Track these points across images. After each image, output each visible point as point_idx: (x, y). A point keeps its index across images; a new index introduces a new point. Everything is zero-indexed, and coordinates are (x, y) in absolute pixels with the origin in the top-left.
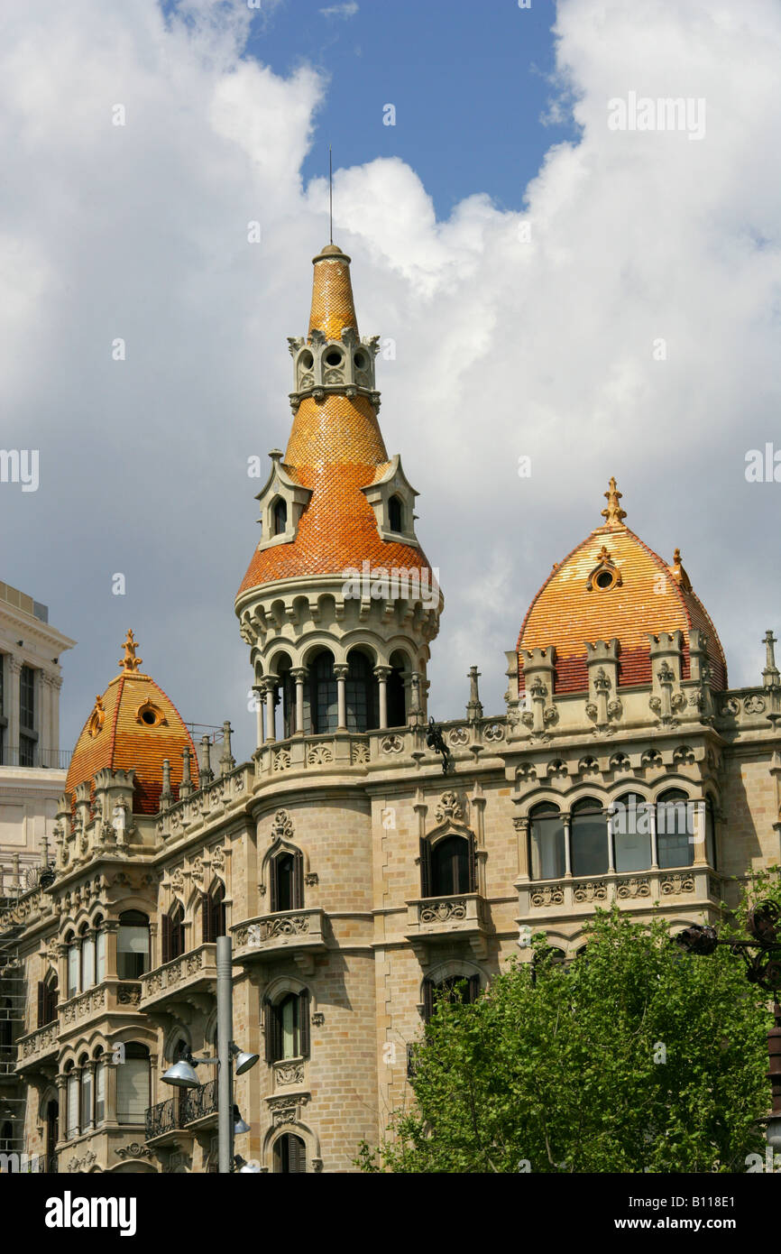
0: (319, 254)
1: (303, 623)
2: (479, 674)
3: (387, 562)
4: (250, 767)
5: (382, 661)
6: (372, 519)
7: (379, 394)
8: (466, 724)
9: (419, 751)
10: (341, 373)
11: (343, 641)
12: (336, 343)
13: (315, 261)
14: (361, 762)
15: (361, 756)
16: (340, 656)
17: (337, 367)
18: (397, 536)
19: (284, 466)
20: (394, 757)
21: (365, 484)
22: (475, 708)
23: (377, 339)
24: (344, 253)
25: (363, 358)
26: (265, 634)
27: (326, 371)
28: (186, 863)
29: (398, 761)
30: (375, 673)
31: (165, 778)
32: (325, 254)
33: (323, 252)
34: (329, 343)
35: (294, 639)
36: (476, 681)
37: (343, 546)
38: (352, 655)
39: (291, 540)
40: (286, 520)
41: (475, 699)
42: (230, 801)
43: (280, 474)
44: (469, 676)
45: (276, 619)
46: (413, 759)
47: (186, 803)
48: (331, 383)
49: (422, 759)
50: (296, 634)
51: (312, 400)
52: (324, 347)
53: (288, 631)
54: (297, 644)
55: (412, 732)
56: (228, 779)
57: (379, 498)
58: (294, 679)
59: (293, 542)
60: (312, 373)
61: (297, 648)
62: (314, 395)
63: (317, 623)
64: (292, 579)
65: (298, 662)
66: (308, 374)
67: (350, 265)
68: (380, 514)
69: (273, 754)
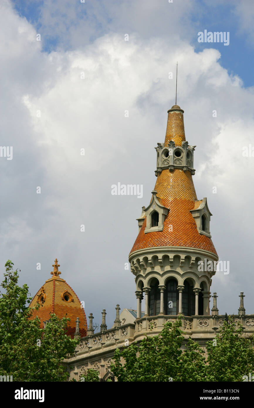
0: (170, 108)
1: (165, 266)
2: (244, 296)
3: (202, 243)
4: (133, 326)
5: (197, 286)
6: (195, 224)
7: (195, 170)
8: (238, 317)
9: (216, 327)
10: (181, 161)
11: (182, 276)
12: (180, 147)
13: (169, 112)
14: (188, 329)
15: (188, 326)
16: (181, 282)
17: (179, 157)
18: (204, 232)
19: (157, 198)
20: (204, 329)
21: (191, 209)
22: (243, 310)
23: (195, 147)
24: (181, 108)
25: (190, 154)
26: (146, 269)
27: (175, 159)
28: (89, 364)
29: (206, 330)
30: (194, 291)
31: (77, 326)
32: (173, 109)
33: (173, 107)
34: (177, 147)
35: (161, 273)
36: (243, 299)
37: (184, 235)
38: (186, 282)
39: (162, 230)
40: (158, 221)
41: (242, 307)
42: (119, 339)
43: (156, 201)
44: (240, 296)
45: (153, 263)
46: (213, 330)
47: (90, 338)
48: (177, 164)
49: (217, 330)
50: (162, 271)
51: (168, 170)
52: (175, 149)
53: (157, 269)
54: (162, 275)
55: (213, 318)
56: (118, 330)
57: (199, 216)
58: (160, 290)
59: (162, 231)
60: (168, 159)
61: (162, 277)
62: (170, 168)
63: (171, 267)
64: (163, 247)
65: (162, 283)
66: (166, 159)
67: (184, 114)
68: (198, 222)
69: (148, 322)
